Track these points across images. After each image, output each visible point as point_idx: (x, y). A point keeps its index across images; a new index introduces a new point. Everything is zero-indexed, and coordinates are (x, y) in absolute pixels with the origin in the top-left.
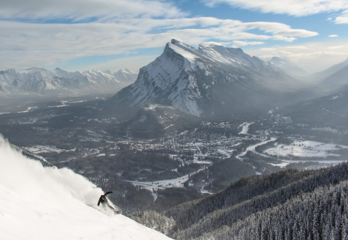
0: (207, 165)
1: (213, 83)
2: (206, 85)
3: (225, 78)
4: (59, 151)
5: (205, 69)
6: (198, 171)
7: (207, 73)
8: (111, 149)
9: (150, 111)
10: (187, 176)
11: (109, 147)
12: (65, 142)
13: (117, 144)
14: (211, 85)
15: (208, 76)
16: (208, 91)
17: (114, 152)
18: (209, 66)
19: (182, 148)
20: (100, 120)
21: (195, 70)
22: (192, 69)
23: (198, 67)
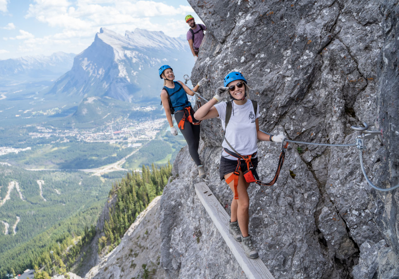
0: (138, 147)
1: (140, 69)
2: (134, 72)
3: (150, 63)
4: (16, 151)
5: (132, 57)
6: (132, 154)
7: (134, 60)
8: (61, 142)
9: (89, 104)
10: (124, 158)
11: (59, 141)
12: (19, 141)
13: (66, 137)
14: (139, 71)
15: (135, 63)
16: (136, 77)
17: (65, 144)
18: (135, 53)
19: (118, 134)
20: (45, 112)
21: (124, 58)
22: (120, 58)
23: (125, 56)
